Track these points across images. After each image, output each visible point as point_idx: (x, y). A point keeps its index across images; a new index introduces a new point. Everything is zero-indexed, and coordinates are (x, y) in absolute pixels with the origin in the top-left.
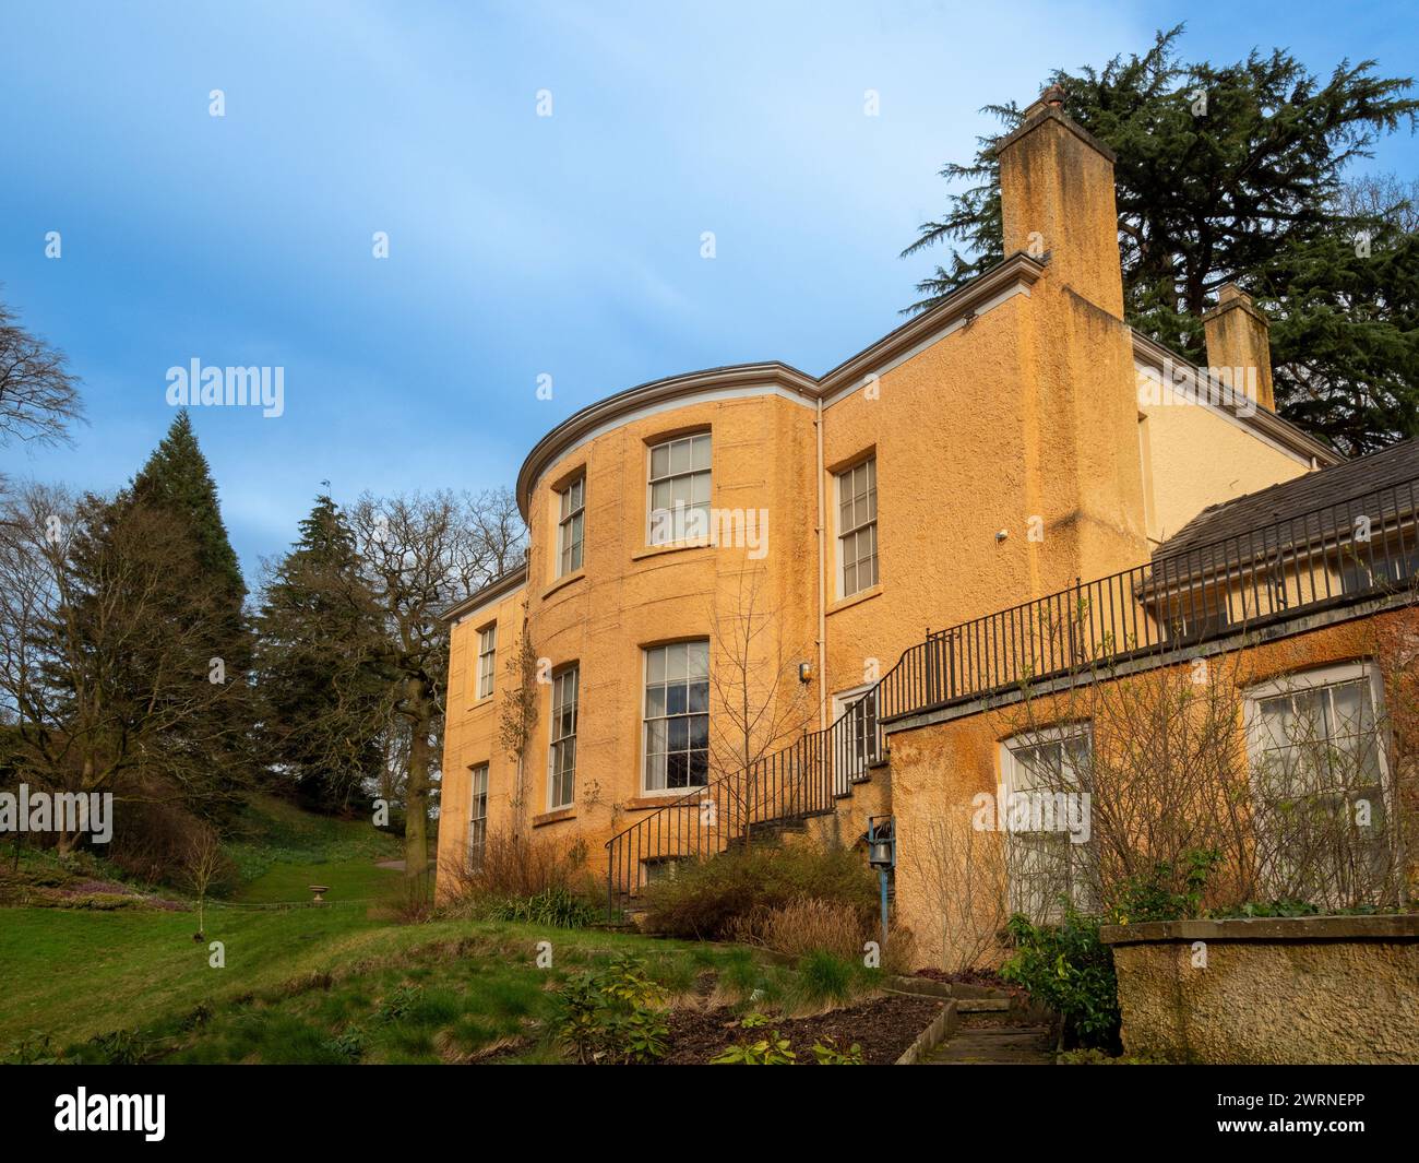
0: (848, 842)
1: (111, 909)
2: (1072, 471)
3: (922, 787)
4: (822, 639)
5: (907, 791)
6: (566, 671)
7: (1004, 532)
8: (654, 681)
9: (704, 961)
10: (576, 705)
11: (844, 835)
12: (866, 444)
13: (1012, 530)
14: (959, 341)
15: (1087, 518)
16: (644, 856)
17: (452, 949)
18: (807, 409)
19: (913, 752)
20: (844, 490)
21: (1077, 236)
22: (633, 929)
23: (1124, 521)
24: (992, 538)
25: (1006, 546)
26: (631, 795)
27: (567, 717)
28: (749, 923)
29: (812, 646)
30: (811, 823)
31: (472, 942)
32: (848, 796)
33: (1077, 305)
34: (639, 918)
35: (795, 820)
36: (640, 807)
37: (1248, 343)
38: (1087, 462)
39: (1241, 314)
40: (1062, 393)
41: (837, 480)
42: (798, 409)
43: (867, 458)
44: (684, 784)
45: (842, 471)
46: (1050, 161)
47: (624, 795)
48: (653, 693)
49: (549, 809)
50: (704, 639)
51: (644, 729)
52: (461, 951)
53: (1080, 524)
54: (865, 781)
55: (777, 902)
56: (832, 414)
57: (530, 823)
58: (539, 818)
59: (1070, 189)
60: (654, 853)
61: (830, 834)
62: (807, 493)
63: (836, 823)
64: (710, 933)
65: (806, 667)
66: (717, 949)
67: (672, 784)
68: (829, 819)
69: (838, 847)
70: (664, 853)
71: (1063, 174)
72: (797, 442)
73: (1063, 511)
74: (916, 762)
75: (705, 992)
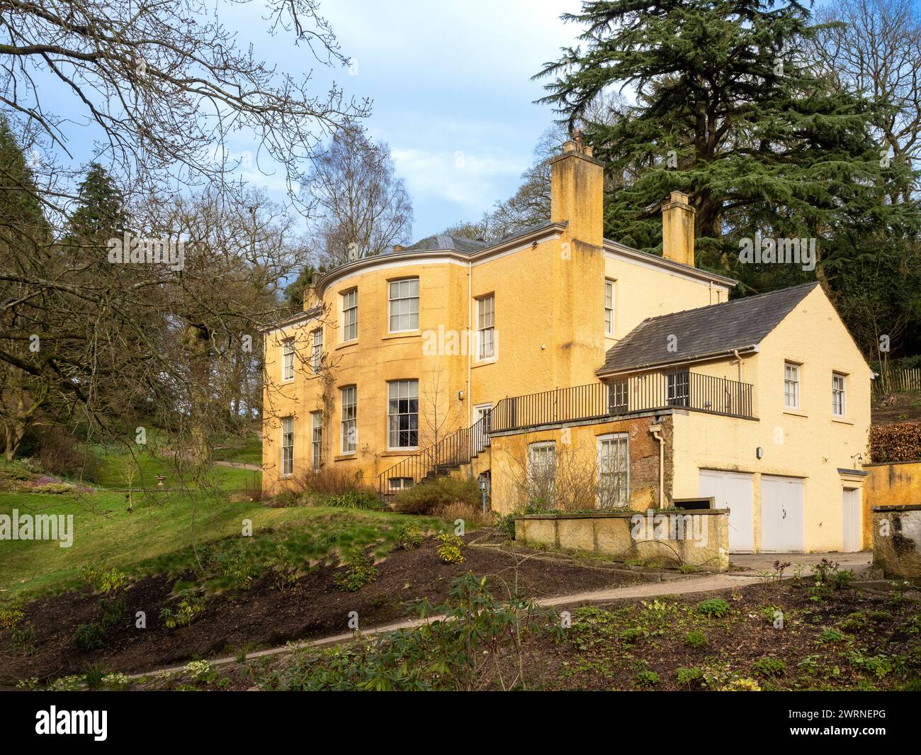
0: (476, 476)
1: (61, 493)
2: (571, 323)
3: (502, 459)
4: (469, 380)
5: (497, 460)
6: (349, 388)
7: (544, 347)
8: (393, 398)
9: (425, 522)
10: (355, 404)
11: (474, 473)
12: (490, 290)
13: (547, 346)
14: (531, 253)
15: (575, 345)
16: (390, 477)
17: (328, 518)
18: (464, 268)
19: (499, 445)
20: (481, 309)
21: (581, 212)
22: (390, 510)
23: (594, 342)
24: (539, 348)
25: (545, 352)
26: (383, 450)
27: (350, 410)
28: (437, 509)
29: (464, 383)
30: (462, 467)
31: (336, 516)
32: (477, 457)
33: (578, 247)
34: (393, 505)
35: (455, 466)
36: (387, 455)
37: (681, 225)
38: (577, 320)
39: (678, 211)
40: (569, 288)
41: (478, 302)
42: (460, 268)
43: (490, 296)
44: (407, 445)
45: (480, 299)
46: (570, 176)
47: (380, 451)
48: (393, 403)
49: (342, 453)
50: (416, 380)
51: (388, 419)
52: (331, 519)
53: (572, 347)
54: (483, 452)
55: (448, 502)
56: (475, 270)
57: (333, 459)
58: (338, 457)
59: (579, 189)
60: (394, 476)
61: (469, 472)
62: (464, 310)
63: (472, 468)
64: (423, 513)
65: (462, 393)
66: (428, 518)
67: (402, 445)
68: (469, 466)
69: (472, 478)
70: (398, 476)
71: (577, 182)
72: (459, 285)
73: (567, 341)
74: (500, 449)
75: (426, 531)
